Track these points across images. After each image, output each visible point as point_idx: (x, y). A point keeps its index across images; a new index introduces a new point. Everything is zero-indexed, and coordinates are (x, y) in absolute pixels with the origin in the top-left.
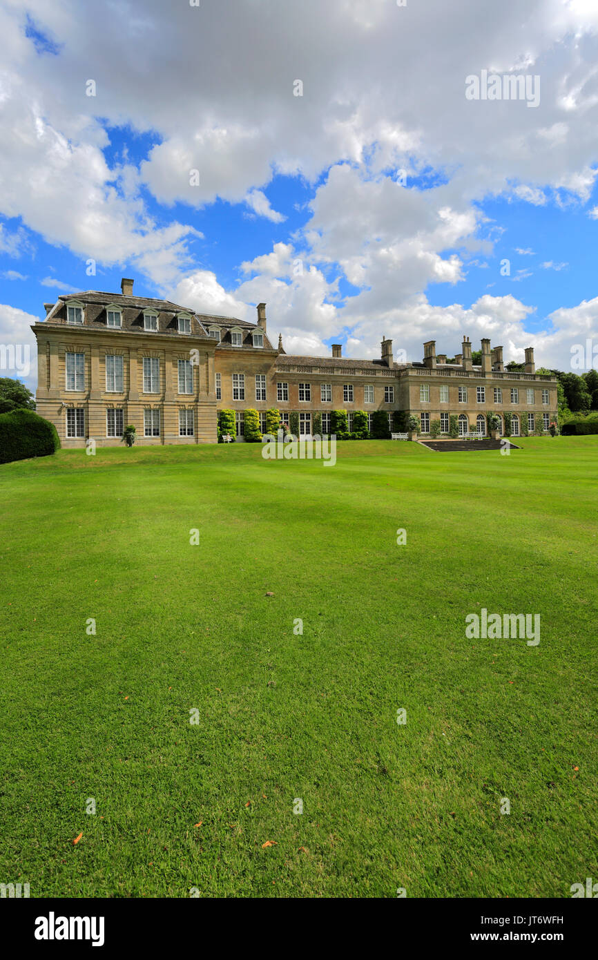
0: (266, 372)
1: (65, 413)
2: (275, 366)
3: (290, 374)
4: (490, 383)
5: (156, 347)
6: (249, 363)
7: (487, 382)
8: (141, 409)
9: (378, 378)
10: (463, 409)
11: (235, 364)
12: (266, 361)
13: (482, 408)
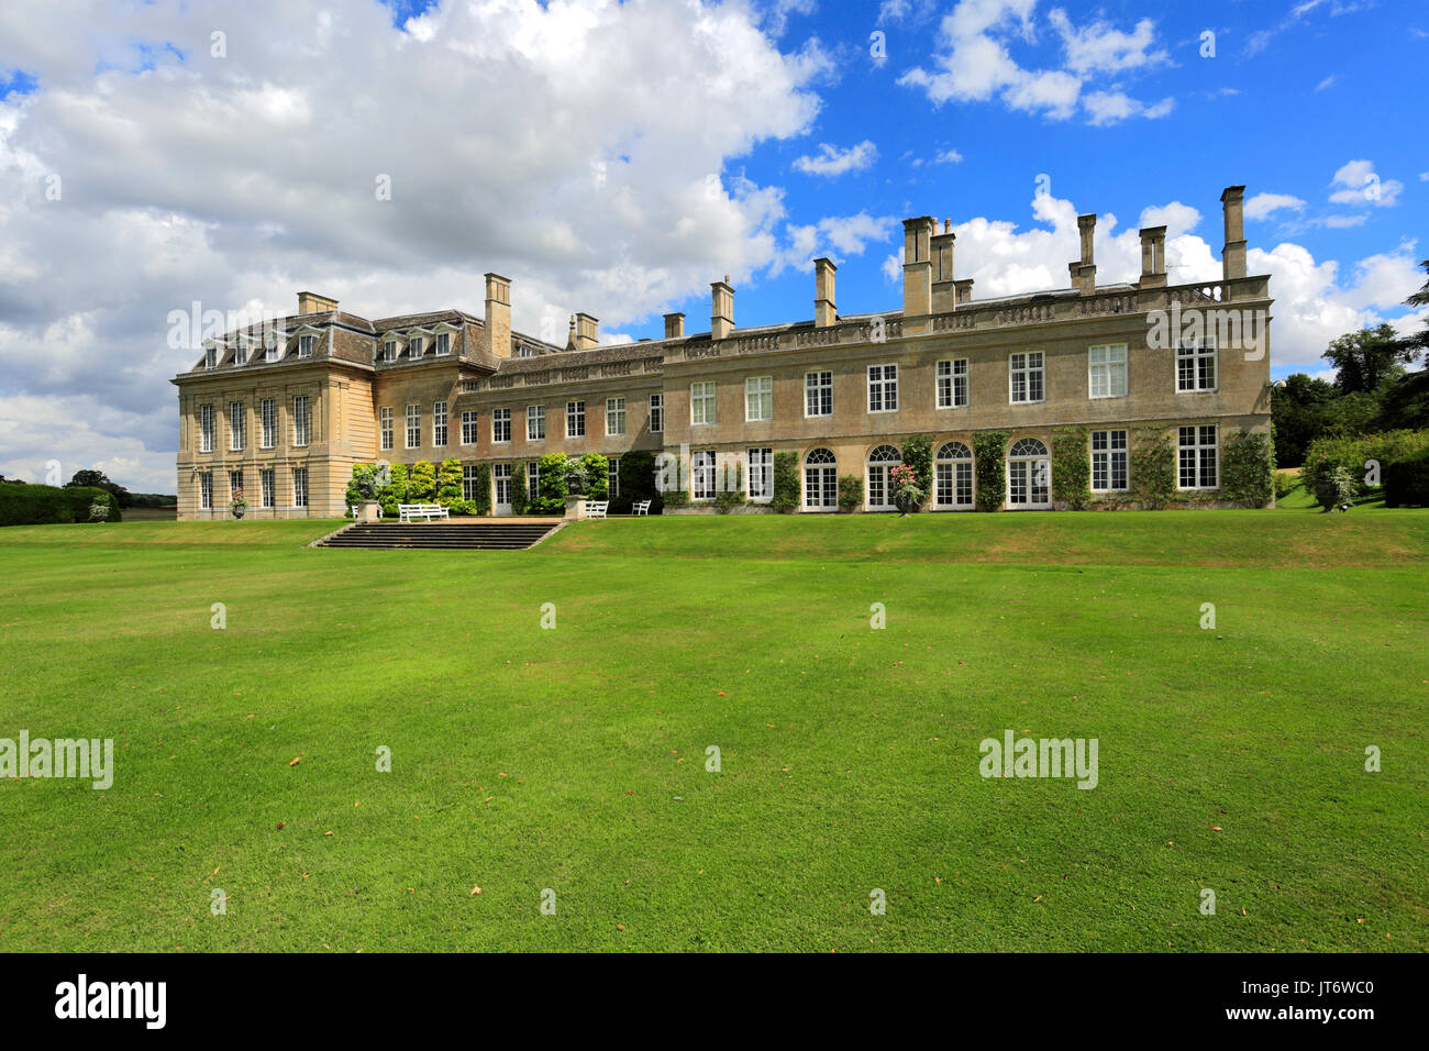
0: (446, 396)
1: (198, 479)
2: (459, 383)
3: (478, 394)
4: (920, 348)
5: (269, 384)
6: (424, 385)
7: (909, 348)
8: (255, 471)
9: (635, 378)
10: (814, 435)
11: (408, 390)
12: (447, 378)
13: (882, 429)
